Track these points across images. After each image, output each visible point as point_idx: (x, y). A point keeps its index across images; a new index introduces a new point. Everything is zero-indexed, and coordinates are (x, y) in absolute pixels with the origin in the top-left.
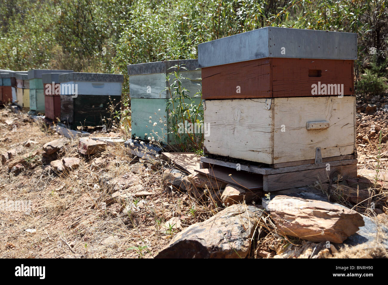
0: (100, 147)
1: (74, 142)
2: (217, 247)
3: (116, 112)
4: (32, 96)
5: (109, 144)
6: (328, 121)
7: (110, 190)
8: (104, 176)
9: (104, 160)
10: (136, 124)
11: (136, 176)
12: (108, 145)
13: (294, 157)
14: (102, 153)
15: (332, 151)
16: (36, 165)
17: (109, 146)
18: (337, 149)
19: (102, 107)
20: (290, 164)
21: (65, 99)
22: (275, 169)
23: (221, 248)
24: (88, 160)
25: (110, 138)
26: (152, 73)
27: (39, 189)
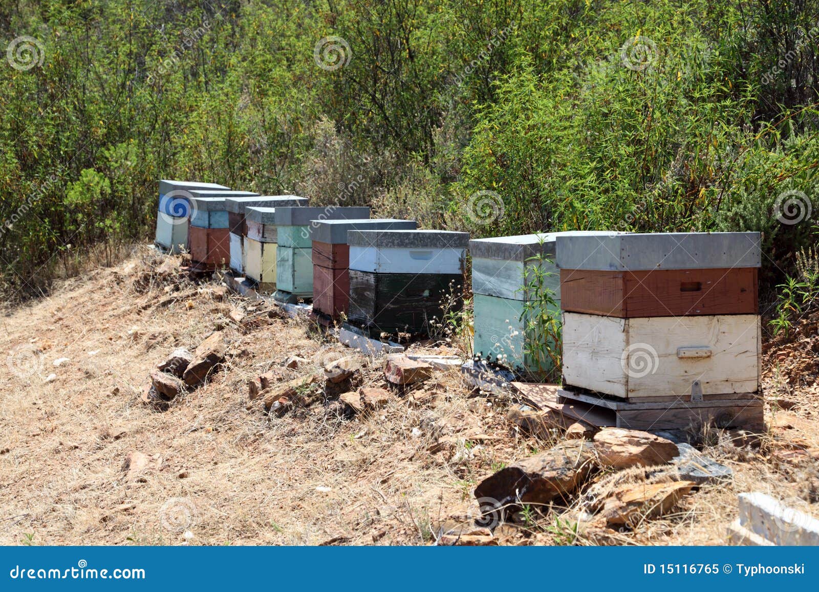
0: (423, 372)
1: (377, 361)
2: (537, 474)
3: (452, 313)
4: (283, 260)
5: (437, 367)
6: (712, 348)
7: (436, 435)
8: (428, 416)
9: (429, 392)
10: (480, 336)
11: (475, 416)
12: (436, 369)
13: (658, 390)
14: (425, 382)
15: (720, 387)
16: (313, 400)
17: (438, 372)
18: (728, 384)
19: (427, 297)
20: (652, 400)
21: (359, 278)
22: (630, 403)
23: (542, 475)
24: (402, 394)
25: (440, 356)
26: (504, 258)
27: (322, 438)
